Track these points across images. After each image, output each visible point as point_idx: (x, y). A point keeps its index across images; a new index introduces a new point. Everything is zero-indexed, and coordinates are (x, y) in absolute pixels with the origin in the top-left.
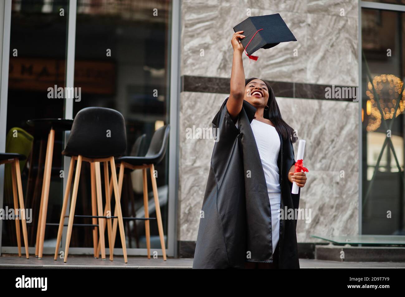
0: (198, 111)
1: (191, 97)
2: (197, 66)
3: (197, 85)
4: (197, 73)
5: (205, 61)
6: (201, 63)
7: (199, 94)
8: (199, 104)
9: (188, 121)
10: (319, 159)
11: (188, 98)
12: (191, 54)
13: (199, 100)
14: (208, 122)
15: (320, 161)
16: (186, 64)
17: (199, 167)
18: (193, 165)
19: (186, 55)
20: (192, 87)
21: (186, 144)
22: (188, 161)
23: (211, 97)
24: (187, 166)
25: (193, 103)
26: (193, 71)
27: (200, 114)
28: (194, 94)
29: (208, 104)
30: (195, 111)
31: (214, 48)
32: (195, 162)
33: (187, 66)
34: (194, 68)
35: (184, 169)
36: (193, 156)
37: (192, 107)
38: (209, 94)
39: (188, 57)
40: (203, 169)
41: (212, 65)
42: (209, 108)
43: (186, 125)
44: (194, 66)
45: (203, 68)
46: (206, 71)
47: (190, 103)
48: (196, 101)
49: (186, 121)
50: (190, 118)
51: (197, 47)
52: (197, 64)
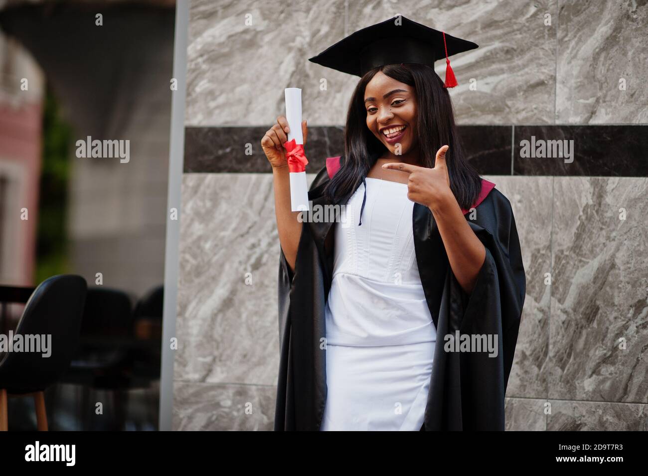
0: (222, 226)
1: (202, 188)
2: (221, 99)
3: (220, 152)
4: (219, 120)
5: (243, 81)
6: (233, 90)
7: (225, 177)
8: (224, 206)
9: (195, 256)
10: (590, 365)
11: (196, 189)
12: (204, 67)
13: (224, 194)
14: (249, 257)
15: (596, 371)
16: (194, 95)
17: (222, 386)
18: (203, 380)
19: (194, 70)
20: (208, 159)
21: (185, 319)
22: (189, 368)
23: (257, 185)
24: (187, 384)
25: (209, 204)
26: (209, 113)
27: (227, 234)
28: (210, 177)
29: (250, 204)
30: (212, 225)
31: (270, 43)
32: (209, 371)
33: (195, 101)
34: (212, 104)
35: (180, 390)
36: (204, 357)
37: (205, 216)
38: (254, 177)
39: (198, 74)
40: (231, 392)
41: (263, 91)
42: (253, 217)
43: (188, 268)
44: (214, 98)
45: (240, 101)
46: (247, 112)
47: (200, 204)
48: (215, 199)
49: (188, 257)
50: (199, 247)
51: (221, 45)
52: (222, 92)
